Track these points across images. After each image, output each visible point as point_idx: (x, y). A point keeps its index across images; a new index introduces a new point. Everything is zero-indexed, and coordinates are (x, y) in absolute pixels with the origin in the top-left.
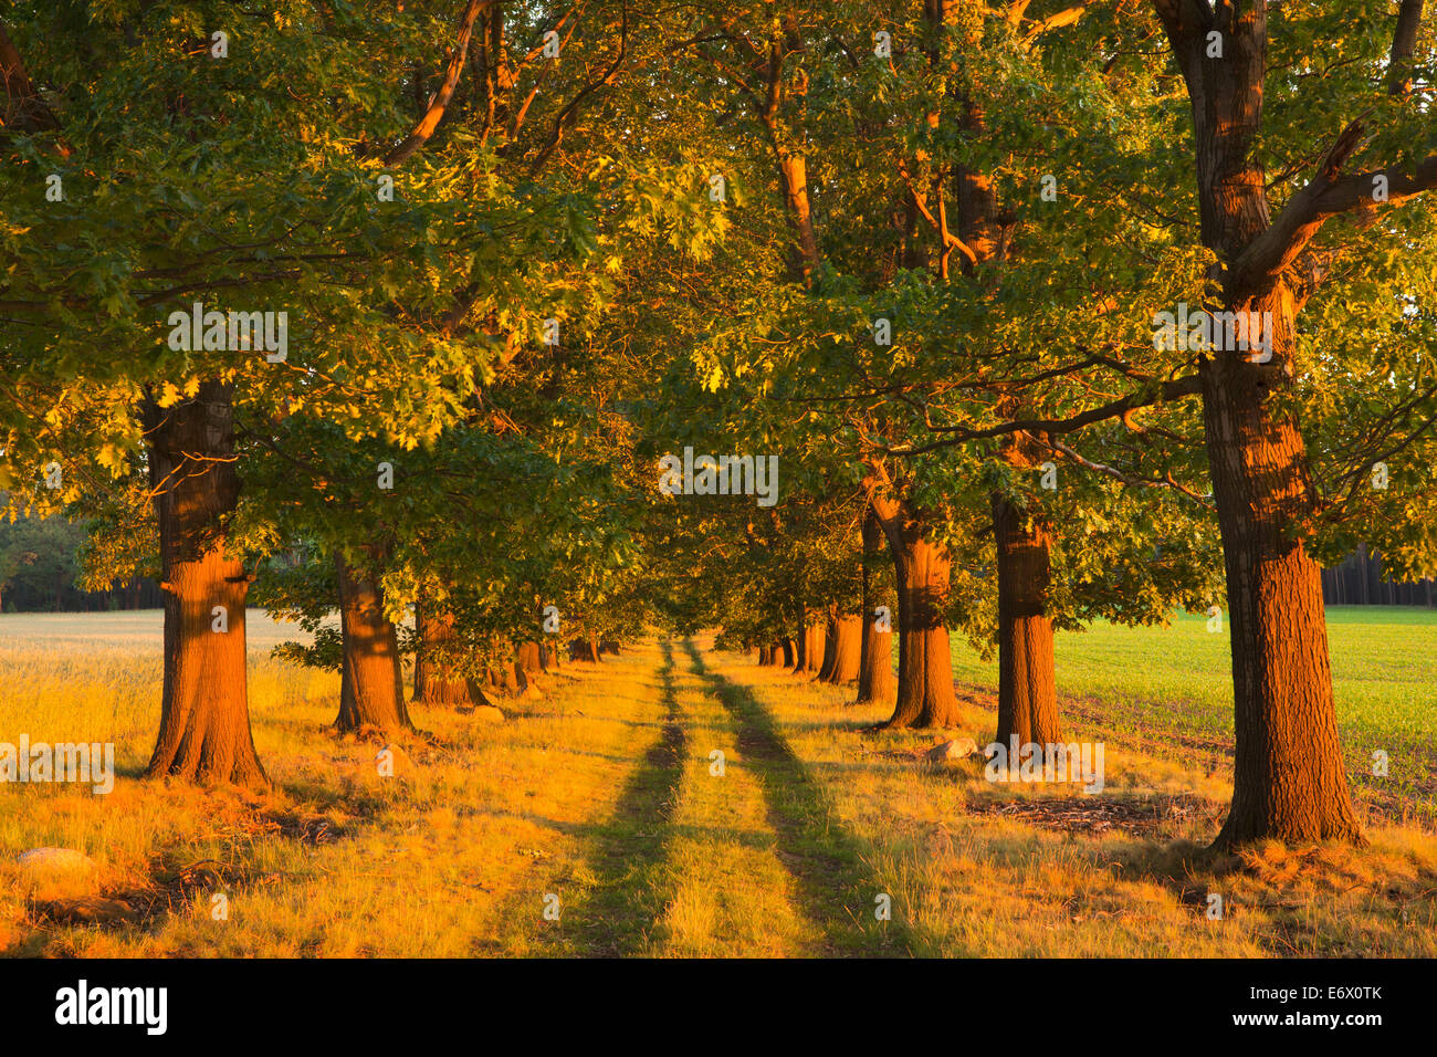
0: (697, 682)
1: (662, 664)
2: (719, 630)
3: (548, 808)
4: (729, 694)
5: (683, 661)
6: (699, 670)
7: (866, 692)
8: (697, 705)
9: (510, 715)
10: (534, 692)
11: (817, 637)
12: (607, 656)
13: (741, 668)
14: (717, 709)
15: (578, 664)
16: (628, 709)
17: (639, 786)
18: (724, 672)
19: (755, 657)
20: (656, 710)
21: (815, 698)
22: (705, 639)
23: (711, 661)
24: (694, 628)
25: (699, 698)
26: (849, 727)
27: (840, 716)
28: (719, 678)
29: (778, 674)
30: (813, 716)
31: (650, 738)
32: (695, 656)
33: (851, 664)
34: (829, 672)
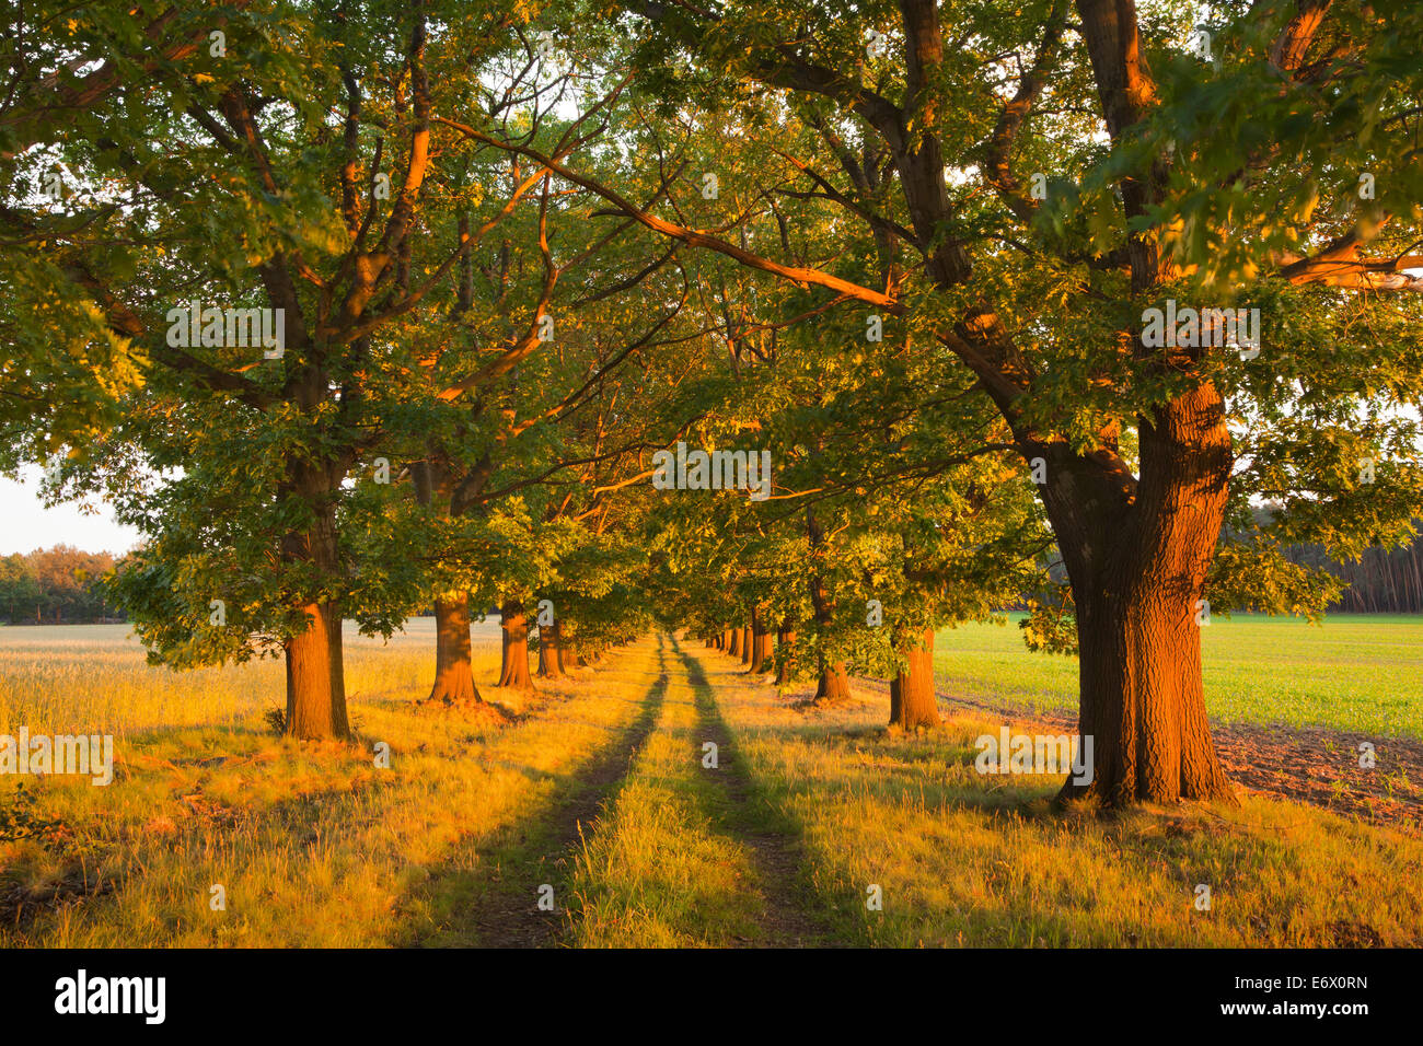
0: (674, 656)
1: (658, 647)
2: (687, 629)
3: (625, 697)
4: (688, 662)
5: (669, 646)
6: (676, 650)
7: (745, 661)
8: (675, 667)
9: (596, 670)
10: (603, 661)
11: (729, 634)
12: (629, 643)
13: (697, 650)
14: (682, 667)
15: (617, 648)
16: (645, 668)
17: (652, 693)
18: (687, 651)
19: (704, 643)
20: (656, 668)
21: (725, 663)
22: (680, 634)
23: (682, 645)
24: (675, 629)
25: (675, 663)
26: (734, 674)
27: (731, 670)
28: (685, 654)
29: (714, 651)
30: (720, 670)
31: (656, 678)
32: (675, 643)
33: (741, 651)
34: (733, 652)
